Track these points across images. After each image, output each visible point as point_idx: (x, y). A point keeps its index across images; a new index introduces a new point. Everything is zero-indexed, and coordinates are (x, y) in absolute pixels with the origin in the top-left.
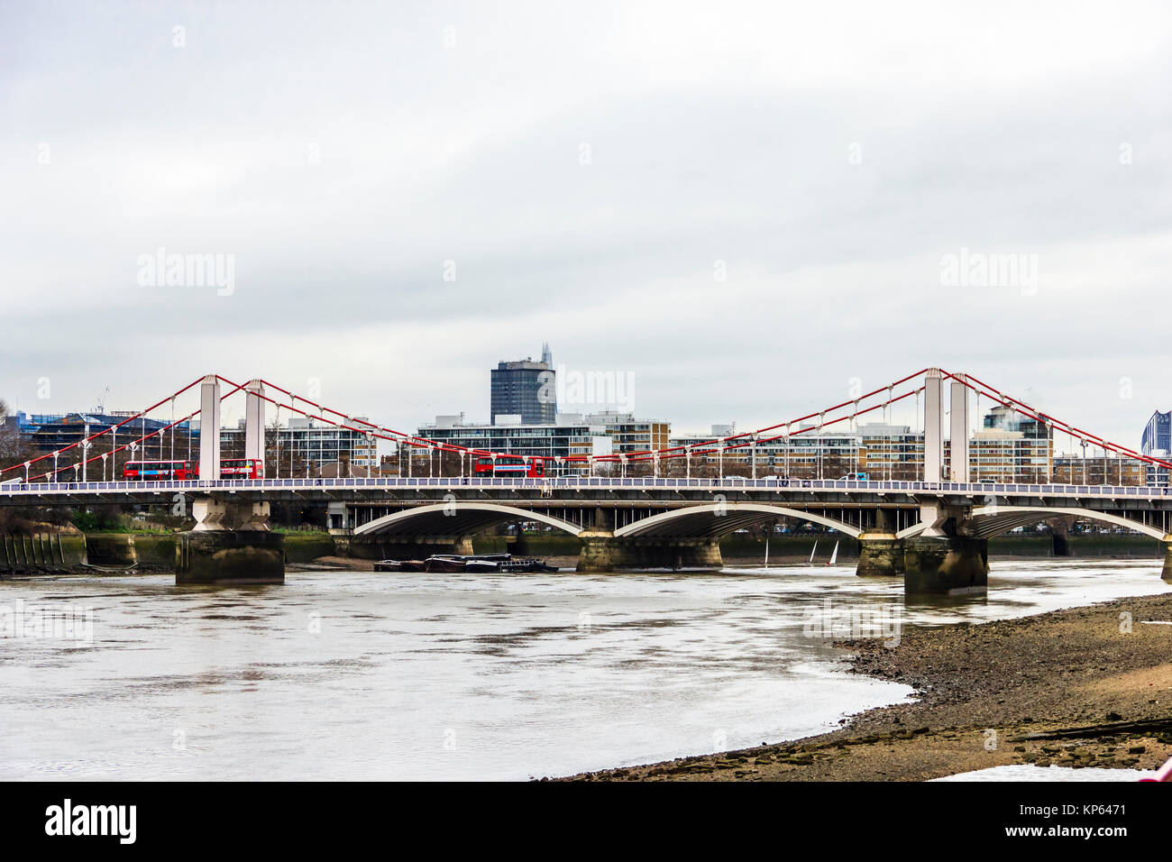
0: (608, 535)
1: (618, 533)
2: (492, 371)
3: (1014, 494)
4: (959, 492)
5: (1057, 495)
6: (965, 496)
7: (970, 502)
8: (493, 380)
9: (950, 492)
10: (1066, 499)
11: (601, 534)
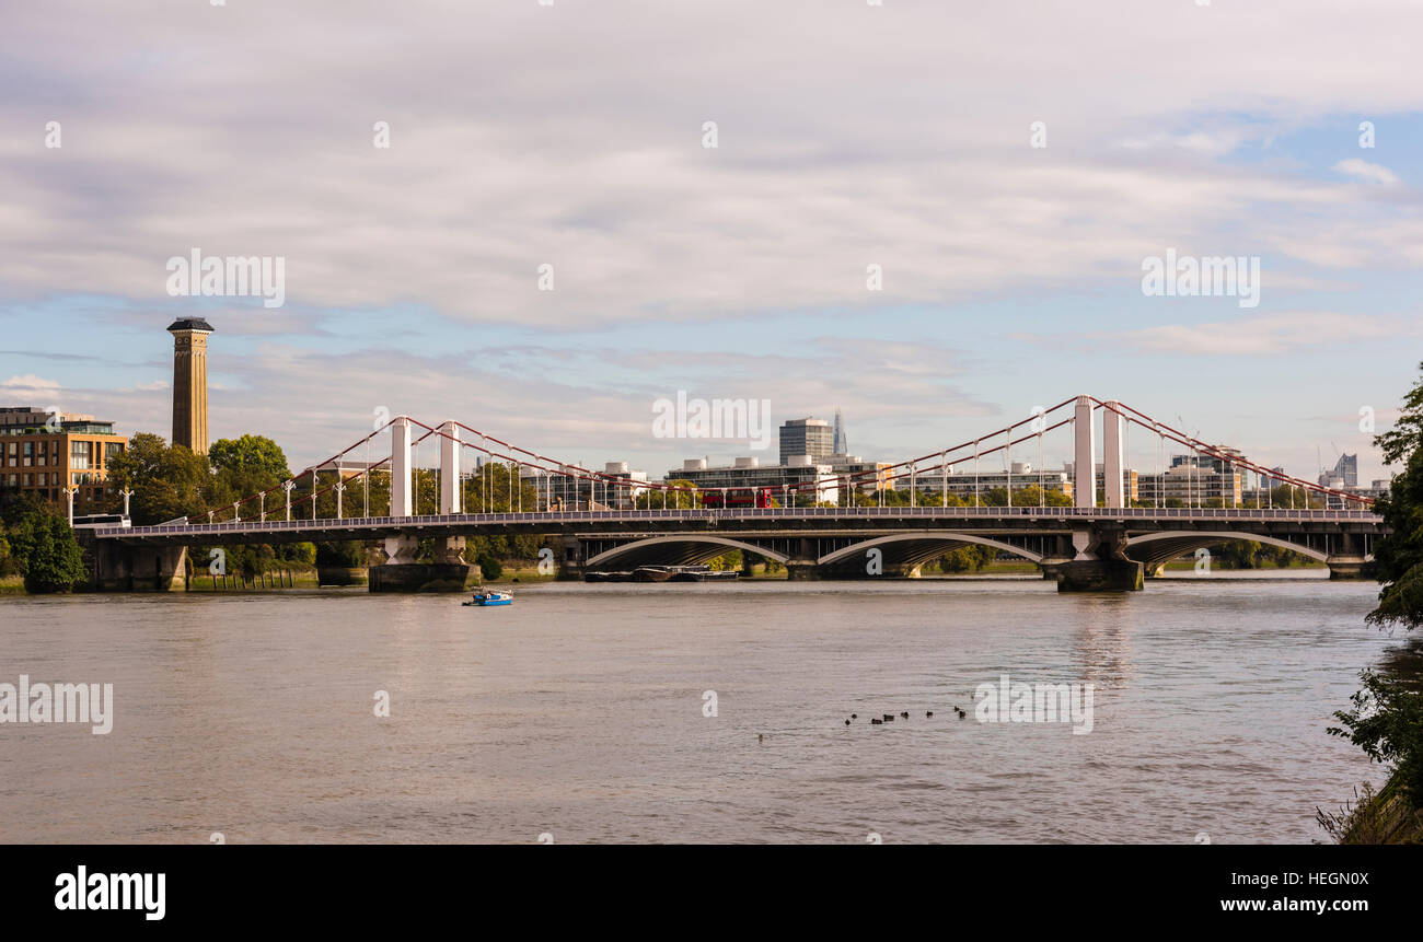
0: (811, 563)
1: (821, 561)
2: (781, 428)
3: (1163, 518)
4: (1110, 517)
5: (1206, 518)
6: (1115, 521)
7: (1121, 527)
8: (781, 435)
9: (1102, 517)
10: (1216, 522)
11: (806, 563)
